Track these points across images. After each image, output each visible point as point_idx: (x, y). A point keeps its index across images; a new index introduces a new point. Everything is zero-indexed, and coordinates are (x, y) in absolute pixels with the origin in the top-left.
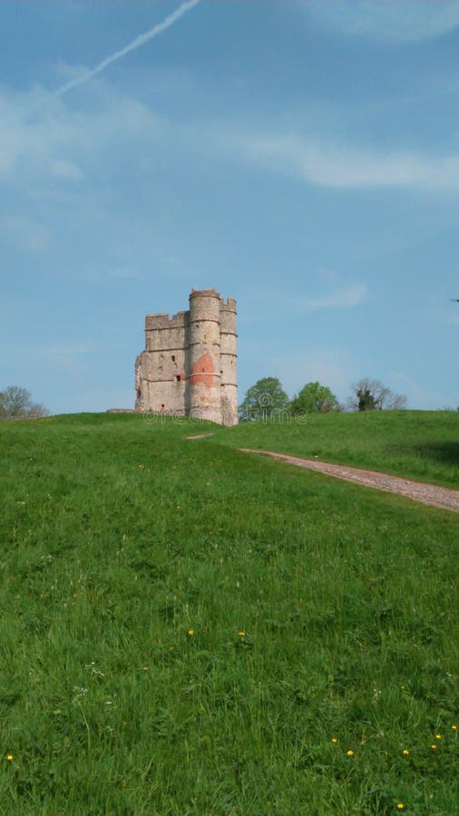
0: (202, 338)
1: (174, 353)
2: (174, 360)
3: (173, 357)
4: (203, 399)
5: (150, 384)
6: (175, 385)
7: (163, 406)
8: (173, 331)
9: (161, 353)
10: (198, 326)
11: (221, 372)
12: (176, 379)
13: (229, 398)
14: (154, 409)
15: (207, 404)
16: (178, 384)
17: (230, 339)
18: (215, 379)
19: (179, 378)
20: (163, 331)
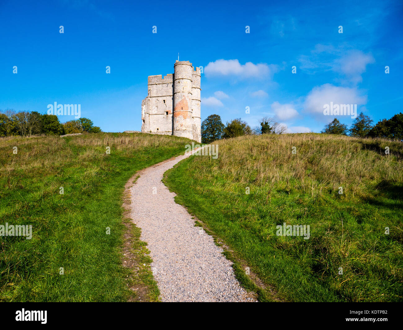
0: (182, 90)
1: (164, 98)
2: (165, 103)
3: (164, 101)
4: (182, 125)
5: (150, 116)
6: (165, 117)
7: (158, 129)
8: (164, 85)
9: (157, 98)
10: (179, 82)
11: (192, 110)
12: (165, 113)
13: (196, 125)
14: (152, 131)
15: (184, 128)
16: (167, 117)
17: (197, 91)
18: (189, 114)
19: (167, 113)
20: (158, 85)
